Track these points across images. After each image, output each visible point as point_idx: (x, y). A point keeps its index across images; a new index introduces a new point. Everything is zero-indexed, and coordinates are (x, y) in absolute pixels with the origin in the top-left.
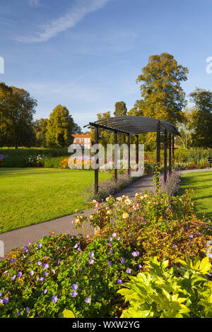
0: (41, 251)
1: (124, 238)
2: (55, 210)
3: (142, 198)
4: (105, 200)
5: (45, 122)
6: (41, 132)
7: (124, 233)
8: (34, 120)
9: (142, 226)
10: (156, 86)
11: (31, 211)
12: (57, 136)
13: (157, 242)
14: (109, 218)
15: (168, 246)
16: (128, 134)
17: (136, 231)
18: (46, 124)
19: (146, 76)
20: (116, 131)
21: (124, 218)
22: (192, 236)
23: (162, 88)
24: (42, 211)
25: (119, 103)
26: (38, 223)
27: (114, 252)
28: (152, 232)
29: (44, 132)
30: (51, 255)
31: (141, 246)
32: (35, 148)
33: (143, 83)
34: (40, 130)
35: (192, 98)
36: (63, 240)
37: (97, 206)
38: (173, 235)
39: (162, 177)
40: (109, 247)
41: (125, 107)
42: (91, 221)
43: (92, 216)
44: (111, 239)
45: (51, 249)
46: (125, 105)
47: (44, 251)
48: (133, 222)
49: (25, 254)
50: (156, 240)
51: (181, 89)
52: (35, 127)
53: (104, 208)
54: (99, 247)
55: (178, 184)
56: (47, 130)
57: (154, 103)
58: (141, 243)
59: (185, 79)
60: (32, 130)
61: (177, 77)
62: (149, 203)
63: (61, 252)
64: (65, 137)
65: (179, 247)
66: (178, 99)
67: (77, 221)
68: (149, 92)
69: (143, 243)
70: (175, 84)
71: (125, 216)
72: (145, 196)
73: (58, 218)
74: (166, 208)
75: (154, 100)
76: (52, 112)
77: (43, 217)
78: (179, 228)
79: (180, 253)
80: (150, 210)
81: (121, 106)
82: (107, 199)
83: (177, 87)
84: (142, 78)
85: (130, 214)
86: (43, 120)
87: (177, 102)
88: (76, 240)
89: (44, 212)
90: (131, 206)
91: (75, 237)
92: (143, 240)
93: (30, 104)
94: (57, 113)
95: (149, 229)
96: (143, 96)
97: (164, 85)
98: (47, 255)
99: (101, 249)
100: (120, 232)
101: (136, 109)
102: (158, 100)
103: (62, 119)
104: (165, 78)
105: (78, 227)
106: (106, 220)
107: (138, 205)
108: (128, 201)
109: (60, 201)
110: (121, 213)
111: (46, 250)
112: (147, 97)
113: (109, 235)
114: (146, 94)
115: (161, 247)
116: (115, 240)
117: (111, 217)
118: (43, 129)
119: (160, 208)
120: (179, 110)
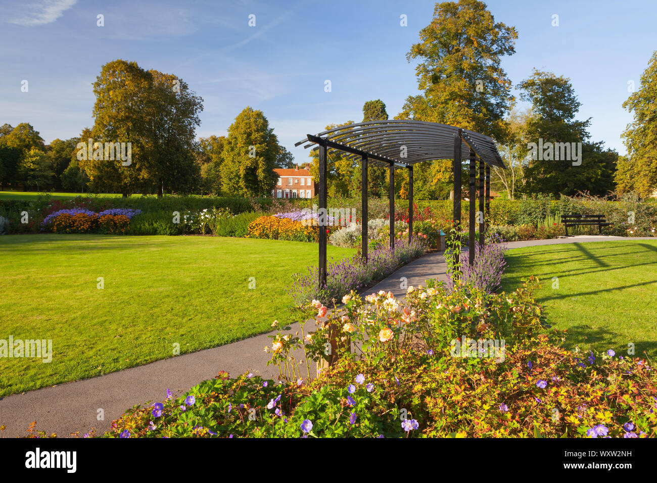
0: (191, 415)
1: (382, 386)
2: (233, 324)
3: (423, 296)
4: (339, 302)
5: (218, 144)
6: (211, 164)
7: (383, 376)
8: (197, 140)
9: (424, 360)
10: (449, 67)
11: (181, 325)
12: (242, 172)
13: (459, 398)
14: (349, 342)
15: (486, 407)
16: (391, 163)
17: (410, 370)
18: (221, 147)
19: (428, 46)
20: (365, 156)
21: (383, 340)
22: (542, 385)
23: (462, 71)
24: (204, 324)
25: (372, 103)
26: (195, 351)
27: (358, 420)
28: (448, 373)
29: (218, 165)
30: (213, 423)
31: (423, 405)
32: (197, 196)
33: (421, 60)
34: (208, 160)
35: (525, 92)
36: (243, 389)
37: (320, 313)
38: (496, 383)
39: (464, 255)
40: (347, 408)
41: (383, 111)
42: (308, 346)
43: (309, 336)
44: (353, 389)
45: (215, 409)
46: (383, 106)
47: (197, 414)
48: (401, 351)
49: (157, 420)
50: (457, 393)
51: (501, 73)
52: (199, 153)
53: (338, 319)
54: (323, 408)
55: (499, 270)
56: (222, 160)
57: (446, 102)
58: (422, 398)
59: (511, 50)
60: (192, 160)
61: (495, 47)
62: (439, 307)
63: (237, 418)
64: (260, 174)
65: (515, 411)
66: (495, 94)
67: (277, 346)
68: (436, 79)
69: (428, 399)
70: (489, 62)
71: (385, 335)
72: (431, 292)
73: (238, 340)
74: (477, 319)
75: (444, 96)
76: (234, 122)
77: (205, 337)
78: (511, 366)
79: (517, 425)
80: (443, 322)
81: (376, 110)
82: (345, 299)
83: (494, 69)
84: (419, 51)
85: (397, 332)
86: (214, 139)
87: (493, 101)
88: (274, 389)
89: (208, 327)
90: (398, 315)
91: (271, 382)
92: (428, 393)
93: (189, 107)
94: (242, 125)
95: (440, 366)
96: (421, 87)
97: (465, 65)
98: (205, 424)
99: (330, 411)
100: (372, 371)
101: (407, 114)
102: (453, 96)
103: (253, 137)
104: (469, 51)
105: (279, 361)
106: (342, 346)
107: (413, 313)
108: (392, 303)
109: (246, 305)
110: (376, 331)
111: (203, 412)
112: (431, 90)
113: (347, 378)
114: (429, 85)
115: (470, 409)
116: (360, 392)
117: (353, 339)
118: (214, 157)
119: (465, 320)
120: (497, 117)
